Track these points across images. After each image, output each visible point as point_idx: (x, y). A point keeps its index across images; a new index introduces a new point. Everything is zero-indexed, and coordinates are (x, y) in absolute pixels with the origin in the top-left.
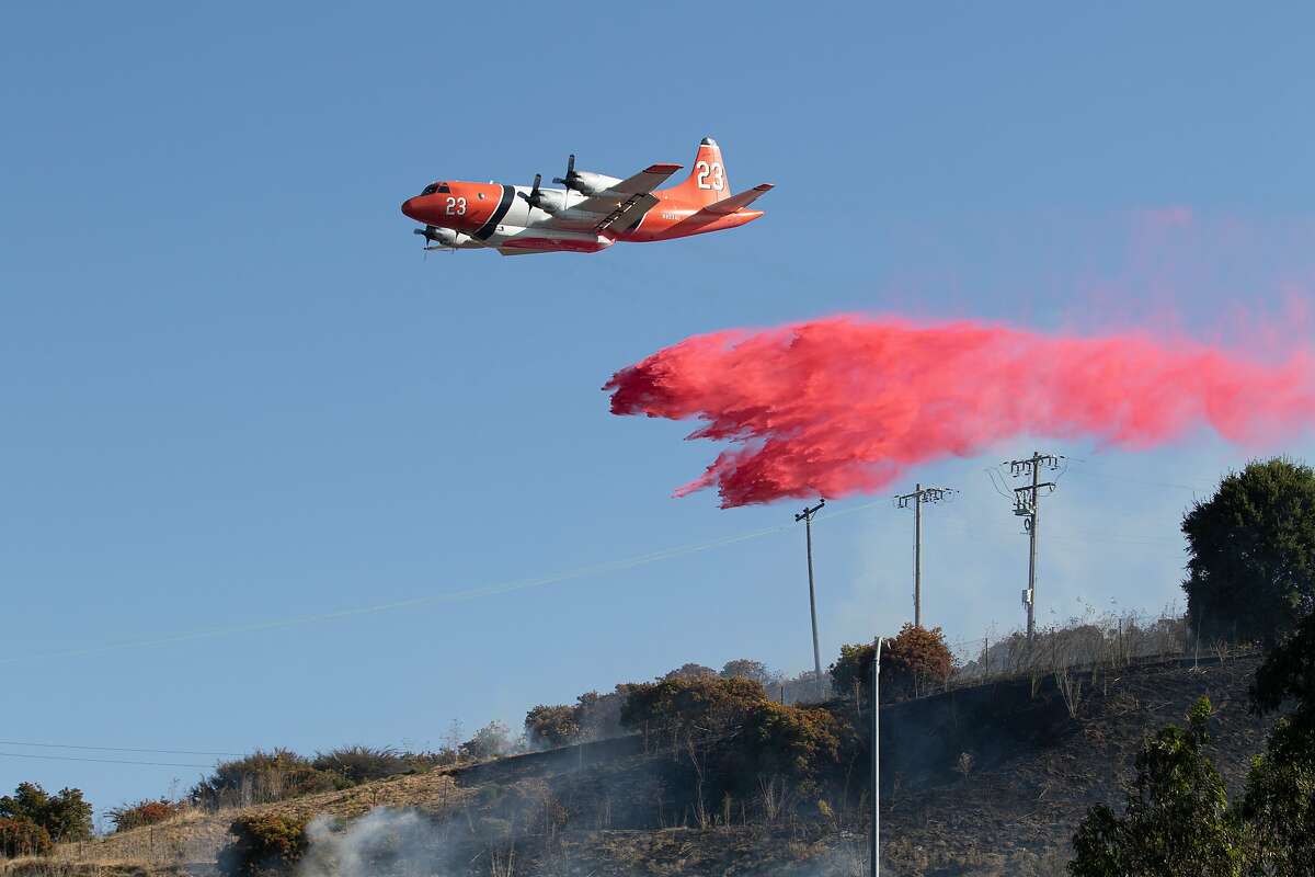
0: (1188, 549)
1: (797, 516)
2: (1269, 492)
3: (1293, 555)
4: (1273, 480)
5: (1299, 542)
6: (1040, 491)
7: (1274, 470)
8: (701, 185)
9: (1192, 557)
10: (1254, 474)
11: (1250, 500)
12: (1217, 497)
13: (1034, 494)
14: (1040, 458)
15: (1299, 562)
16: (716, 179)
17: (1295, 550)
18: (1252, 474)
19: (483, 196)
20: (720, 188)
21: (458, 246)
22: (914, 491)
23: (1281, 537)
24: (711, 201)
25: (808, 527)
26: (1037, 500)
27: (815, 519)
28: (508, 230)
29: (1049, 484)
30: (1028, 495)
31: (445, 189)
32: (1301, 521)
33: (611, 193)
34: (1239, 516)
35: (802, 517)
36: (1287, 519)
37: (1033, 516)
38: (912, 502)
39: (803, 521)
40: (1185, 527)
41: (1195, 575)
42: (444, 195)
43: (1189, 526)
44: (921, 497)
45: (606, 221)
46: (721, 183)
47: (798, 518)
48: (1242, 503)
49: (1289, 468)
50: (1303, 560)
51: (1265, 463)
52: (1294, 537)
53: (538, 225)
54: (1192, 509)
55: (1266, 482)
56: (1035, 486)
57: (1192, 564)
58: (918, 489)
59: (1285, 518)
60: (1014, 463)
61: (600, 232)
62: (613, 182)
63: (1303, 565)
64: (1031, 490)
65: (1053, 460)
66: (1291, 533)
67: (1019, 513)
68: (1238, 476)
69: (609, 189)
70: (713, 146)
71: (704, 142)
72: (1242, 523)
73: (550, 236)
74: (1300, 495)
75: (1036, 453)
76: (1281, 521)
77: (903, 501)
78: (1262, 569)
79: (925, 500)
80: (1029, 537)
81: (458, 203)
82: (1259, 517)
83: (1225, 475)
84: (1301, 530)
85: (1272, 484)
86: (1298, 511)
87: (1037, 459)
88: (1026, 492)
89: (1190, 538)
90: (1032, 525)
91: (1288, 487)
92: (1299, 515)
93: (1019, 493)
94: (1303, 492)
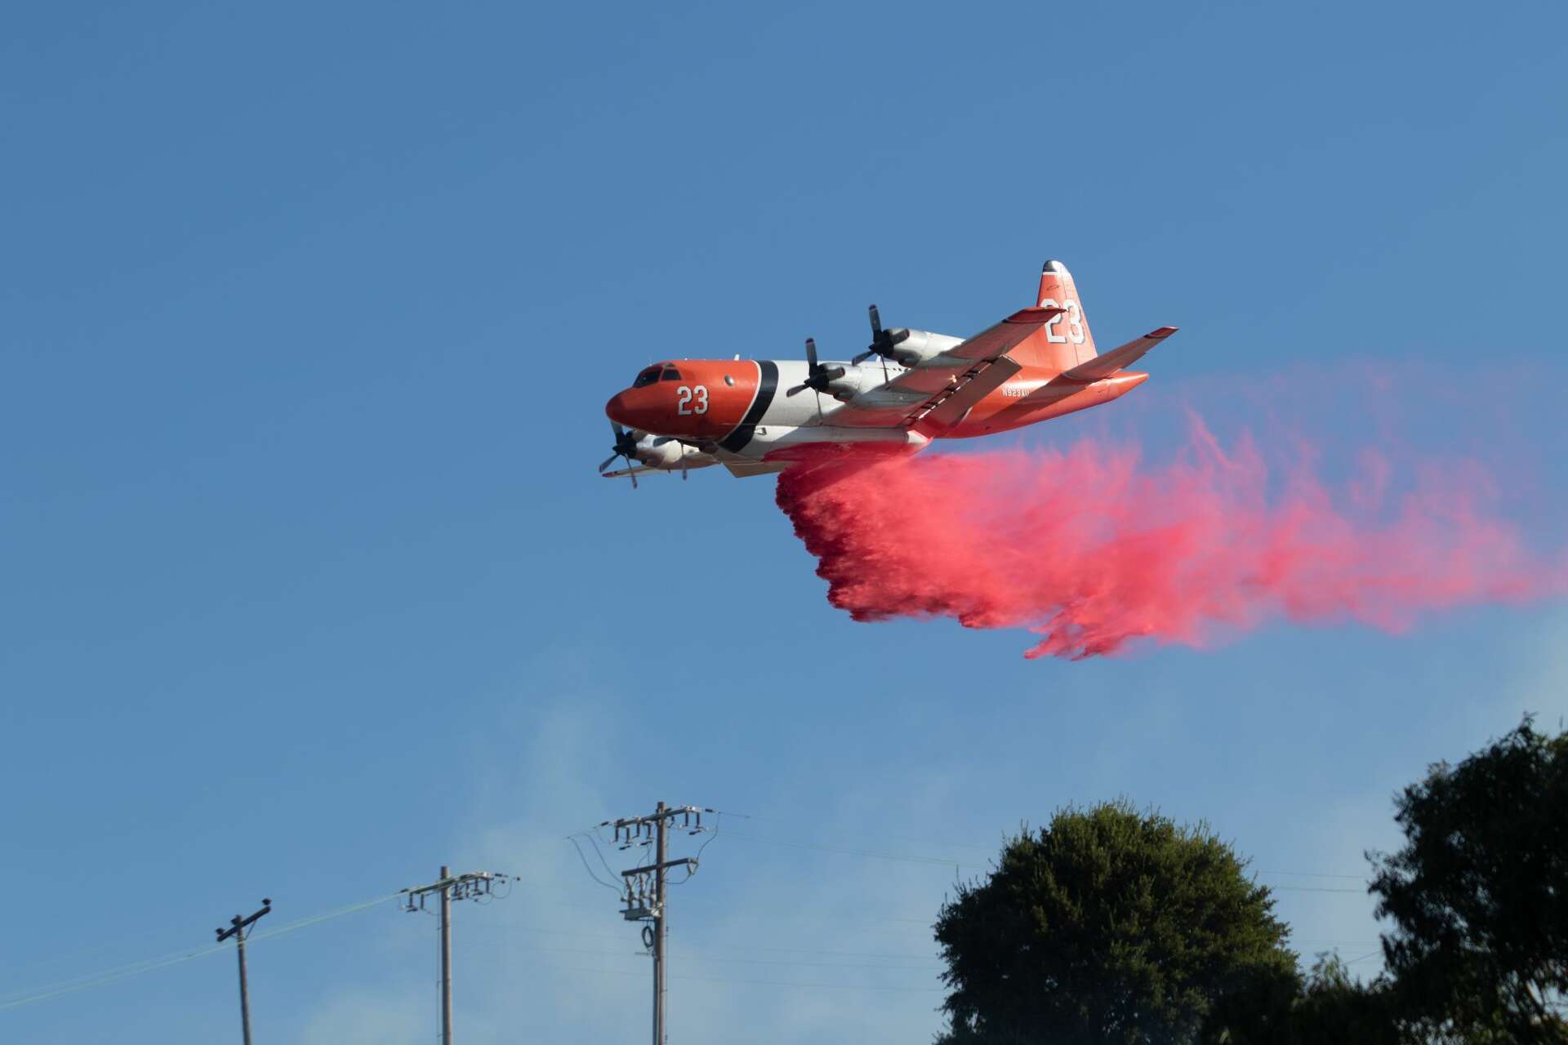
0: (945, 976)
1: (219, 931)
2: (1092, 867)
3: (1140, 983)
4: (1099, 845)
5: (1150, 957)
6: (670, 874)
7: (1103, 826)
8: (1051, 338)
9: (952, 991)
10: (1064, 832)
11: (1058, 882)
12: (996, 879)
13: (659, 880)
14: (669, 813)
15: (1151, 995)
16: (1072, 327)
17: (1143, 973)
18: (1063, 834)
19: (731, 381)
20: (1079, 339)
21: (670, 466)
22: (436, 880)
23: (1116, 949)
24: (1069, 364)
25: (241, 953)
26: (664, 891)
27: (253, 935)
28: (771, 432)
29: (684, 861)
30: (648, 881)
31: (672, 374)
32: (1154, 918)
33: (946, 360)
34: (1040, 912)
35: (230, 933)
36: (1128, 917)
37: (658, 921)
38: (433, 900)
39: (231, 942)
40: (940, 932)
41: (958, 1023)
42: (671, 383)
43: (948, 931)
44: (450, 892)
45: (925, 407)
46: (1080, 331)
47: (222, 935)
48: (1045, 888)
49: (1131, 821)
50: (1158, 989)
51: (1086, 811)
52: (1140, 950)
53: (819, 420)
54: (955, 899)
55: (1088, 847)
56: (660, 866)
57: (953, 1002)
58: (443, 875)
59: (1123, 915)
60: (620, 824)
61: (913, 424)
62: (949, 343)
63: (1158, 1000)
64: (654, 873)
65: (692, 819)
66: (1135, 940)
67: (631, 915)
68: (1037, 837)
69: (943, 354)
70: (1060, 272)
71: (1047, 267)
72: (1045, 925)
73: (835, 439)
74: (1152, 868)
75: (660, 805)
76: (1118, 921)
77: (417, 898)
78: (1084, 1009)
79: (458, 896)
80: (650, 960)
81: (696, 394)
82: (1077, 911)
83: (1013, 834)
84: (1153, 936)
85: (1099, 852)
86: (1147, 900)
87: (661, 816)
88: (644, 876)
89: (949, 954)
90: (656, 938)
91: (1129, 858)
92: (1149, 908)
93: (631, 879)
94: (1157, 864)
